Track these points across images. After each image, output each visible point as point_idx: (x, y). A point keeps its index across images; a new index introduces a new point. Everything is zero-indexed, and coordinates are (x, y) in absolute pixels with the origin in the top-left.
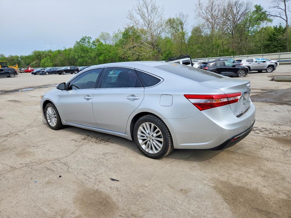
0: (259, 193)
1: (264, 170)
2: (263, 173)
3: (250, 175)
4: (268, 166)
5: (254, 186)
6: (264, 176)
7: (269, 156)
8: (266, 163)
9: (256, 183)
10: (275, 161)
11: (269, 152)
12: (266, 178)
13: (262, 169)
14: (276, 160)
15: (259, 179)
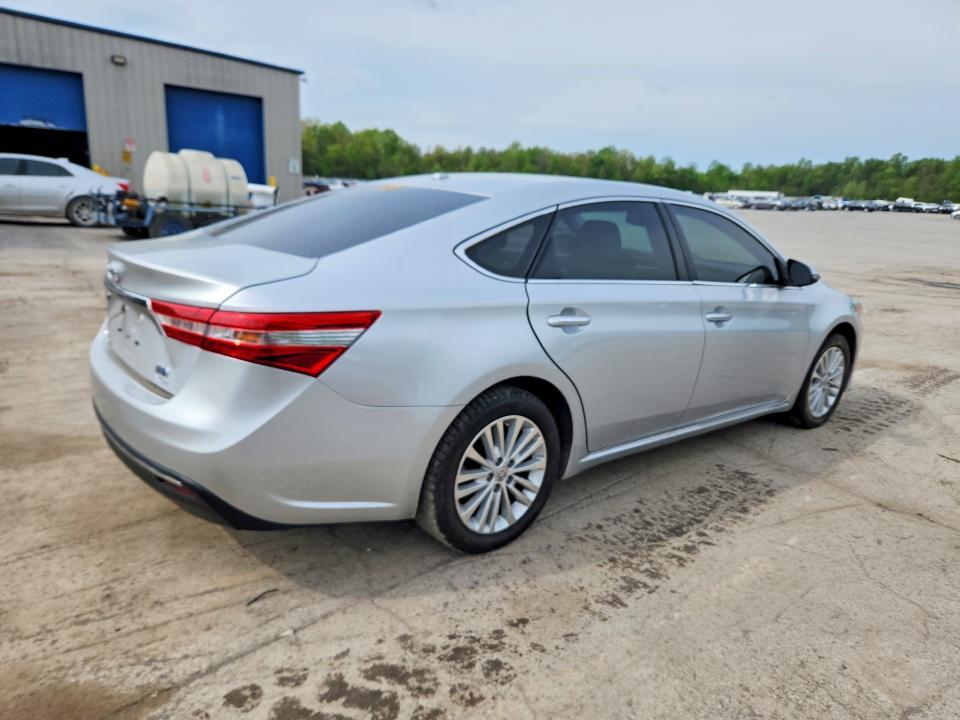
0: (9, 467)
1: (32, 512)
2: (29, 503)
3: (55, 485)
4: (31, 528)
5: (29, 472)
6: (20, 499)
7: (54, 566)
8: (42, 537)
9: (27, 478)
10: (19, 559)
11: (65, 585)
12: (13, 497)
13: (41, 512)
14: (20, 564)
15: (29, 487)
